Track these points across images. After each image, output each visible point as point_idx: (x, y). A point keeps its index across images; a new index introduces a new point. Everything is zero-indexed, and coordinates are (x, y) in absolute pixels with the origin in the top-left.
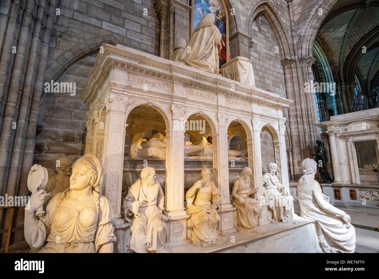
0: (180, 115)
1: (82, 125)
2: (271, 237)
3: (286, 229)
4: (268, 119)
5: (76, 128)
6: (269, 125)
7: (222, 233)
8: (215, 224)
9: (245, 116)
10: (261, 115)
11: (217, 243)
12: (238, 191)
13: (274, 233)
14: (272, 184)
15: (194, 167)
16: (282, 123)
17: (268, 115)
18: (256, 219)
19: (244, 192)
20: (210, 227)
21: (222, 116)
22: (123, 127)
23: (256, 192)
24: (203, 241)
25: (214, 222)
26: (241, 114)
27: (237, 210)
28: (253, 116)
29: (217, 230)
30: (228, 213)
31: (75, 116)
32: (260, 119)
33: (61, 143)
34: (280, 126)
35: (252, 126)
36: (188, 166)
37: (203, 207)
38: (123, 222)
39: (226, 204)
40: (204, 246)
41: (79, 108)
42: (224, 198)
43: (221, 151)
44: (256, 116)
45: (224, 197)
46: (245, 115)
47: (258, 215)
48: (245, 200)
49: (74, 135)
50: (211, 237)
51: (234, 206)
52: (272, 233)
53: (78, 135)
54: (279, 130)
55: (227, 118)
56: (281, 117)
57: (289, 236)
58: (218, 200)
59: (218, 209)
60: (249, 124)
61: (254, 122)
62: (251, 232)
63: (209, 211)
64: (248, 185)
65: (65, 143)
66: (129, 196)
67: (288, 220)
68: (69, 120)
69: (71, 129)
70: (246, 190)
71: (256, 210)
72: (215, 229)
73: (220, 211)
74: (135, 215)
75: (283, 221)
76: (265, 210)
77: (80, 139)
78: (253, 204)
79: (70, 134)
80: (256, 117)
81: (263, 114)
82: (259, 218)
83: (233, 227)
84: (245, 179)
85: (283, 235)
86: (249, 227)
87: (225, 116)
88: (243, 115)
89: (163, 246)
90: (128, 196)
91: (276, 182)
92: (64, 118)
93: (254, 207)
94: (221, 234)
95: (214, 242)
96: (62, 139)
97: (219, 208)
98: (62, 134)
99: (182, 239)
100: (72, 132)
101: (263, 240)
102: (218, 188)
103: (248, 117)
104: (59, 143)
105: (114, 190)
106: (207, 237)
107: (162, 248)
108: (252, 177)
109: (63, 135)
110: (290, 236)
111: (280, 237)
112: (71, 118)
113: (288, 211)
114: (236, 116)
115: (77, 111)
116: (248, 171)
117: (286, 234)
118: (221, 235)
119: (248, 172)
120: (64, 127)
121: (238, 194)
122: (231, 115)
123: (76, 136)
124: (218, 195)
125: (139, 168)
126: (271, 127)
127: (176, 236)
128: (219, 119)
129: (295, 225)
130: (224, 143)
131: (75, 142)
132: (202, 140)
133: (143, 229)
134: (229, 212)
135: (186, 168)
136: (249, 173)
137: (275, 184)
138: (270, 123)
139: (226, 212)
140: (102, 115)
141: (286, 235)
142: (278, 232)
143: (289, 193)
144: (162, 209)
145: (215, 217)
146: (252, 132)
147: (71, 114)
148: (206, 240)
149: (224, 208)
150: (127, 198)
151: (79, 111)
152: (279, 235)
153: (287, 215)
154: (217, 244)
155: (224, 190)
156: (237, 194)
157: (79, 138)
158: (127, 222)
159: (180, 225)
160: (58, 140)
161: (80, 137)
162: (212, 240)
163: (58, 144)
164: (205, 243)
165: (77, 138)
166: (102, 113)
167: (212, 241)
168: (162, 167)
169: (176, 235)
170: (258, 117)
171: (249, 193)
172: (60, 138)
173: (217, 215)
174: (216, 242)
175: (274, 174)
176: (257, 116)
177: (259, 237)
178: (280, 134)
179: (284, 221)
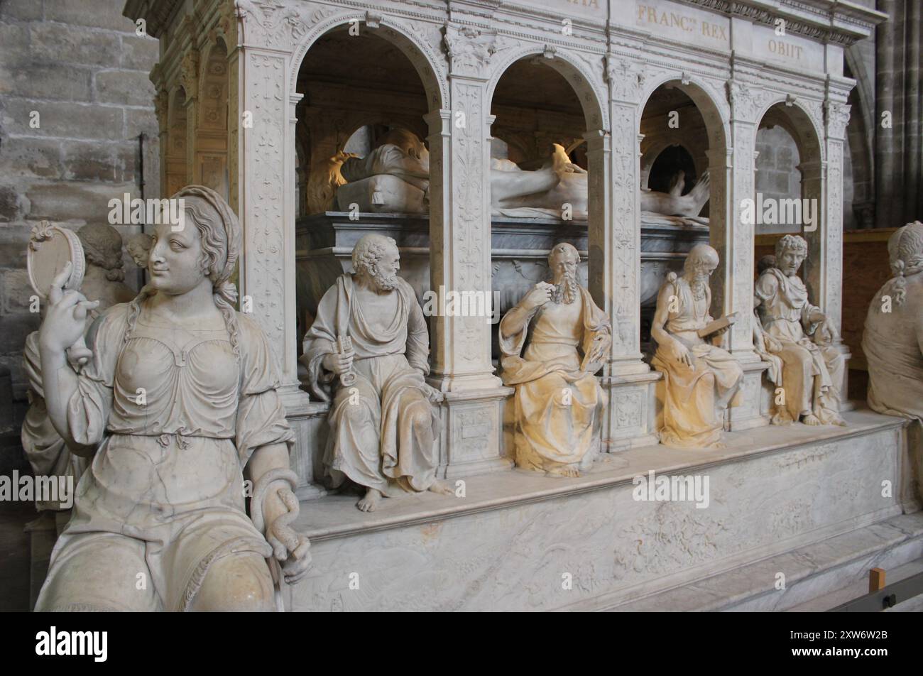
0: (475, 61)
1: (128, 120)
2: (763, 461)
3: (814, 439)
4: (787, 80)
5: (111, 133)
6: (789, 104)
7: (611, 445)
8: (591, 415)
9: (707, 69)
10: (765, 66)
11: (593, 468)
12: (667, 322)
13: (774, 447)
14: (782, 305)
15: (522, 243)
16: (839, 97)
17: (788, 65)
18: (721, 409)
19: (689, 325)
20: (574, 421)
21: (624, 67)
22: (287, 101)
23: (728, 327)
24: (551, 461)
25: (587, 406)
26: (693, 61)
27: (662, 379)
28: (736, 67)
29: (594, 432)
30: (631, 388)
31: (102, 89)
32: (760, 81)
33: (70, 185)
34: (831, 108)
35: (731, 105)
36: (504, 238)
37: (553, 362)
38: (307, 400)
39: (627, 360)
40: (554, 476)
41: (112, 61)
42: (620, 342)
43: (615, 187)
44: (744, 69)
45: (622, 339)
46: (707, 65)
47: (728, 398)
48: (690, 350)
49: (105, 156)
50: (577, 451)
51: (653, 369)
52: (766, 449)
53: (120, 157)
54: (825, 123)
55: (643, 75)
56: (837, 73)
57: (820, 459)
58: (601, 344)
59: (599, 373)
60: (718, 98)
61: (735, 89)
62: (703, 442)
63: (570, 377)
64: (704, 304)
65: (78, 185)
66: (321, 326)
67: (825, 417)
68: (85, 104)
69: (93, 135)
70: (695, 319)
71: (721, 380)
72: (591, 429)
73: (606, 381)
74: (343, 378)
75: (807, 419)
76: (755, 386)
77: (127, 169)
78: (713, 364)
79: (96, 154)
80: (746, 73)
81: (769, 62)
82: (729, 406)
83: (645, 431)
84: (693, 283)
85: (803, 457)
86: (697, 430)
87: (635, 68)
88: (700, 63)
89: (430, 468)
90: (316, 324)
91: (799, 300)
92: (66, 98)
93: (716, 372)
94: (608, 447)
95: (584, 466)
96: (71, 171)
97: (606, 373)
98: (70, 154)
99: (486, 457)
100: (98, 147)
101: (736, 465)
102: (602, 308)
103: (715, 71)
104: (60, 184)
105: (273, 305)
106: (563, 450)
107: (427, 473)
108: (717, 279)
109: (73, 158)
110: (824, 459)
111: (791, 461)
112: (90, 98)
113: (826, 389)
114: (672, 67)
115: (107, 71)
116: (707, 257)
117: (811, 453)
118: (608, 452)
119: (705, 260)
120: (71, 128)
121: (668, 332)
122: (658, 64)
123: (114, 160)
124: (604, 330)
125: (341, 245)
126: (796, 108)
127: (468, 447)
128: (611, 75)
129: (843, 428)
130: (627, 163)
131: (112, 179)
132: (551, 154)
133: (369, 418)
134: (635, 384)
135: (498, 247)
136: (710, 264)
137: (795, 304)
138: (792, 96)
139: (626, 383)
140: (209, 71)
141: (813, 456)
142: (787, 445)
143: (837, 334)
144: (424, 367)
145: (590, 394)
146: (727, 127)
147: (90, 81)
148: (559, 459)
149: (620, 371)
150: (313, 331)
151: (113, 69)
152: (789, 454)
153: (824, 400)
154: (593, 471)
155: (624, 317)
156: (664, 333)
157: (123, 166)
158: (319, 400)
159: (480, 417)
160: (58, 175)
161: (128, 164)
162: (578, 460)
163: (59, 189)
164: (557, 467)
165: (118, 168)
166: (210, 62)
167: (580, 462)
168: (418, 243)
169: (468, 444)
170: (753, 71)
171: (705, 329)
172: (64, 166)
173: (595, 387)
174: (590, 465)
175: (794, 272)
176: (749, 70)
177: (726, 457)
178: (826, 138)
179: (811, 418)
